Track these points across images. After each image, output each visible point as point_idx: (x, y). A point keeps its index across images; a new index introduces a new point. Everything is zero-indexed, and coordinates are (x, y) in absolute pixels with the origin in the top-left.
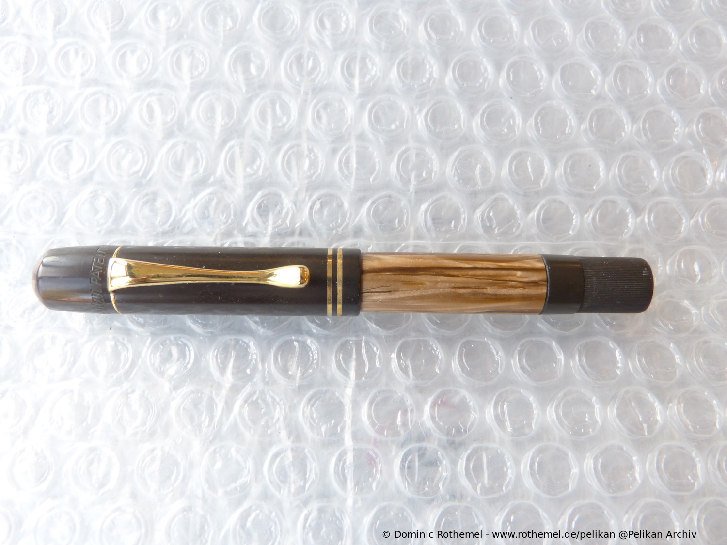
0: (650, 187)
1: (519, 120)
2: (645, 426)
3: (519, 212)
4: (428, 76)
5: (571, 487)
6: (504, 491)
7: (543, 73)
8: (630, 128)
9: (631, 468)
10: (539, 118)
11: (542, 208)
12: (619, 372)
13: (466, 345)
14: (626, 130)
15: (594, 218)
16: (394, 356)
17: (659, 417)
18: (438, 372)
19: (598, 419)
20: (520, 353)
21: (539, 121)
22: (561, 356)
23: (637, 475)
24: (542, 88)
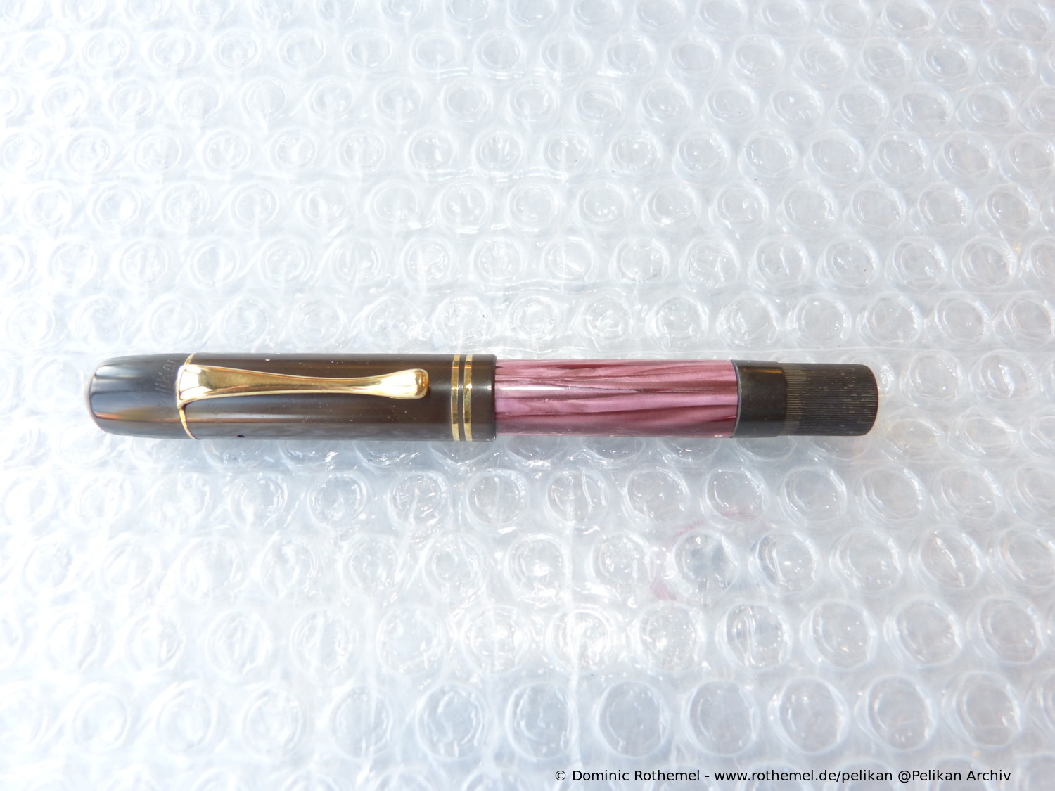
0: (937, 280)
1: (765, 204)
2: (961, 575)
3: (774, 314)
4: (650, 156)
5: (870, 656)
6: (781, 662)
7: (792, 149)
8: (905, 210)
9: (947, 629)
10: (791, 201)
11: (802, 309)
12: (920, 507)
13: (716, 477)
14: (900, 212)
15: (869, 320)
16: (625, 492)
17: (978, 564)
18: (683, 510)
19: (899, 567)
20: (788, 485)
21: (790, 205)
22: (842, 488)
23: (957, 640)
24: (791, 167)
